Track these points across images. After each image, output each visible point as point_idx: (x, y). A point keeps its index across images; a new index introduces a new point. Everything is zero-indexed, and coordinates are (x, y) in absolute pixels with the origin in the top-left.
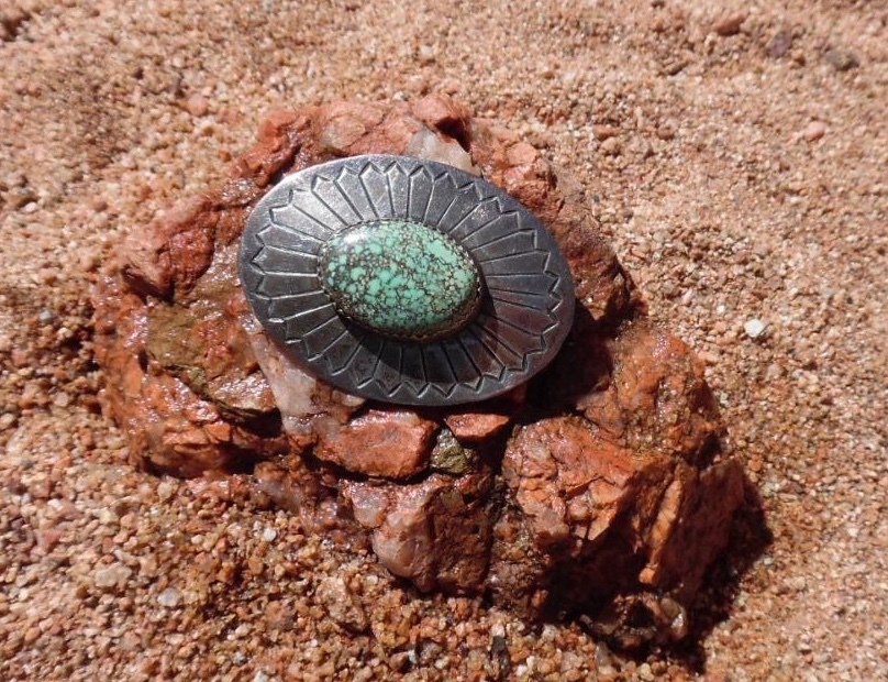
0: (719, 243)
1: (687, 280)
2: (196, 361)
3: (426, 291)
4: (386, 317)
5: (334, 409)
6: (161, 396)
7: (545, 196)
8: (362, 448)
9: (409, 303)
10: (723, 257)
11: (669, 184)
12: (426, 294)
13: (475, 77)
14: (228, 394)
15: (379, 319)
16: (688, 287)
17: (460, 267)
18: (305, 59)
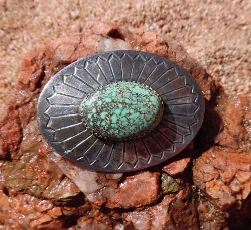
0: (227, 54)
1: (221, 73)
2: (33, 184)
3: (140, 112)
4: (124, 131)
5: (110, 183)
6: (21, 205)
7: (167, 52)
8: (129, 196)
9: (134, 121)
10: (231, 59)
11: (196, 37)
12: (140, 113)
13: (99, 18)
14: (55, 194)
15: (122, 134)
16: (222, 75)
17: (151, 96)
18: (21, 35)
